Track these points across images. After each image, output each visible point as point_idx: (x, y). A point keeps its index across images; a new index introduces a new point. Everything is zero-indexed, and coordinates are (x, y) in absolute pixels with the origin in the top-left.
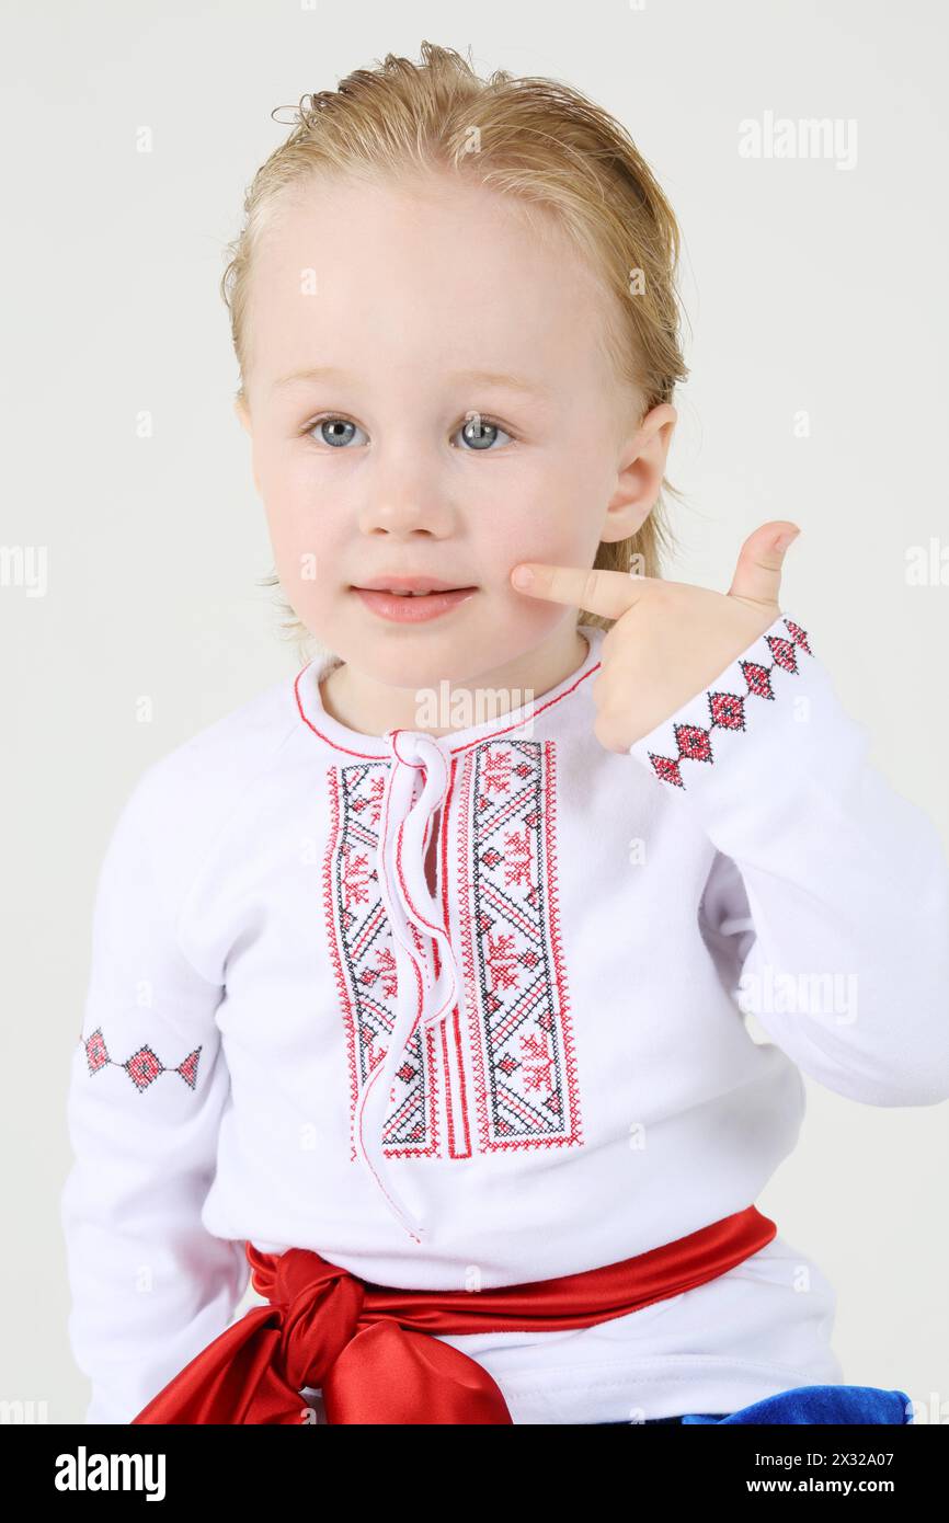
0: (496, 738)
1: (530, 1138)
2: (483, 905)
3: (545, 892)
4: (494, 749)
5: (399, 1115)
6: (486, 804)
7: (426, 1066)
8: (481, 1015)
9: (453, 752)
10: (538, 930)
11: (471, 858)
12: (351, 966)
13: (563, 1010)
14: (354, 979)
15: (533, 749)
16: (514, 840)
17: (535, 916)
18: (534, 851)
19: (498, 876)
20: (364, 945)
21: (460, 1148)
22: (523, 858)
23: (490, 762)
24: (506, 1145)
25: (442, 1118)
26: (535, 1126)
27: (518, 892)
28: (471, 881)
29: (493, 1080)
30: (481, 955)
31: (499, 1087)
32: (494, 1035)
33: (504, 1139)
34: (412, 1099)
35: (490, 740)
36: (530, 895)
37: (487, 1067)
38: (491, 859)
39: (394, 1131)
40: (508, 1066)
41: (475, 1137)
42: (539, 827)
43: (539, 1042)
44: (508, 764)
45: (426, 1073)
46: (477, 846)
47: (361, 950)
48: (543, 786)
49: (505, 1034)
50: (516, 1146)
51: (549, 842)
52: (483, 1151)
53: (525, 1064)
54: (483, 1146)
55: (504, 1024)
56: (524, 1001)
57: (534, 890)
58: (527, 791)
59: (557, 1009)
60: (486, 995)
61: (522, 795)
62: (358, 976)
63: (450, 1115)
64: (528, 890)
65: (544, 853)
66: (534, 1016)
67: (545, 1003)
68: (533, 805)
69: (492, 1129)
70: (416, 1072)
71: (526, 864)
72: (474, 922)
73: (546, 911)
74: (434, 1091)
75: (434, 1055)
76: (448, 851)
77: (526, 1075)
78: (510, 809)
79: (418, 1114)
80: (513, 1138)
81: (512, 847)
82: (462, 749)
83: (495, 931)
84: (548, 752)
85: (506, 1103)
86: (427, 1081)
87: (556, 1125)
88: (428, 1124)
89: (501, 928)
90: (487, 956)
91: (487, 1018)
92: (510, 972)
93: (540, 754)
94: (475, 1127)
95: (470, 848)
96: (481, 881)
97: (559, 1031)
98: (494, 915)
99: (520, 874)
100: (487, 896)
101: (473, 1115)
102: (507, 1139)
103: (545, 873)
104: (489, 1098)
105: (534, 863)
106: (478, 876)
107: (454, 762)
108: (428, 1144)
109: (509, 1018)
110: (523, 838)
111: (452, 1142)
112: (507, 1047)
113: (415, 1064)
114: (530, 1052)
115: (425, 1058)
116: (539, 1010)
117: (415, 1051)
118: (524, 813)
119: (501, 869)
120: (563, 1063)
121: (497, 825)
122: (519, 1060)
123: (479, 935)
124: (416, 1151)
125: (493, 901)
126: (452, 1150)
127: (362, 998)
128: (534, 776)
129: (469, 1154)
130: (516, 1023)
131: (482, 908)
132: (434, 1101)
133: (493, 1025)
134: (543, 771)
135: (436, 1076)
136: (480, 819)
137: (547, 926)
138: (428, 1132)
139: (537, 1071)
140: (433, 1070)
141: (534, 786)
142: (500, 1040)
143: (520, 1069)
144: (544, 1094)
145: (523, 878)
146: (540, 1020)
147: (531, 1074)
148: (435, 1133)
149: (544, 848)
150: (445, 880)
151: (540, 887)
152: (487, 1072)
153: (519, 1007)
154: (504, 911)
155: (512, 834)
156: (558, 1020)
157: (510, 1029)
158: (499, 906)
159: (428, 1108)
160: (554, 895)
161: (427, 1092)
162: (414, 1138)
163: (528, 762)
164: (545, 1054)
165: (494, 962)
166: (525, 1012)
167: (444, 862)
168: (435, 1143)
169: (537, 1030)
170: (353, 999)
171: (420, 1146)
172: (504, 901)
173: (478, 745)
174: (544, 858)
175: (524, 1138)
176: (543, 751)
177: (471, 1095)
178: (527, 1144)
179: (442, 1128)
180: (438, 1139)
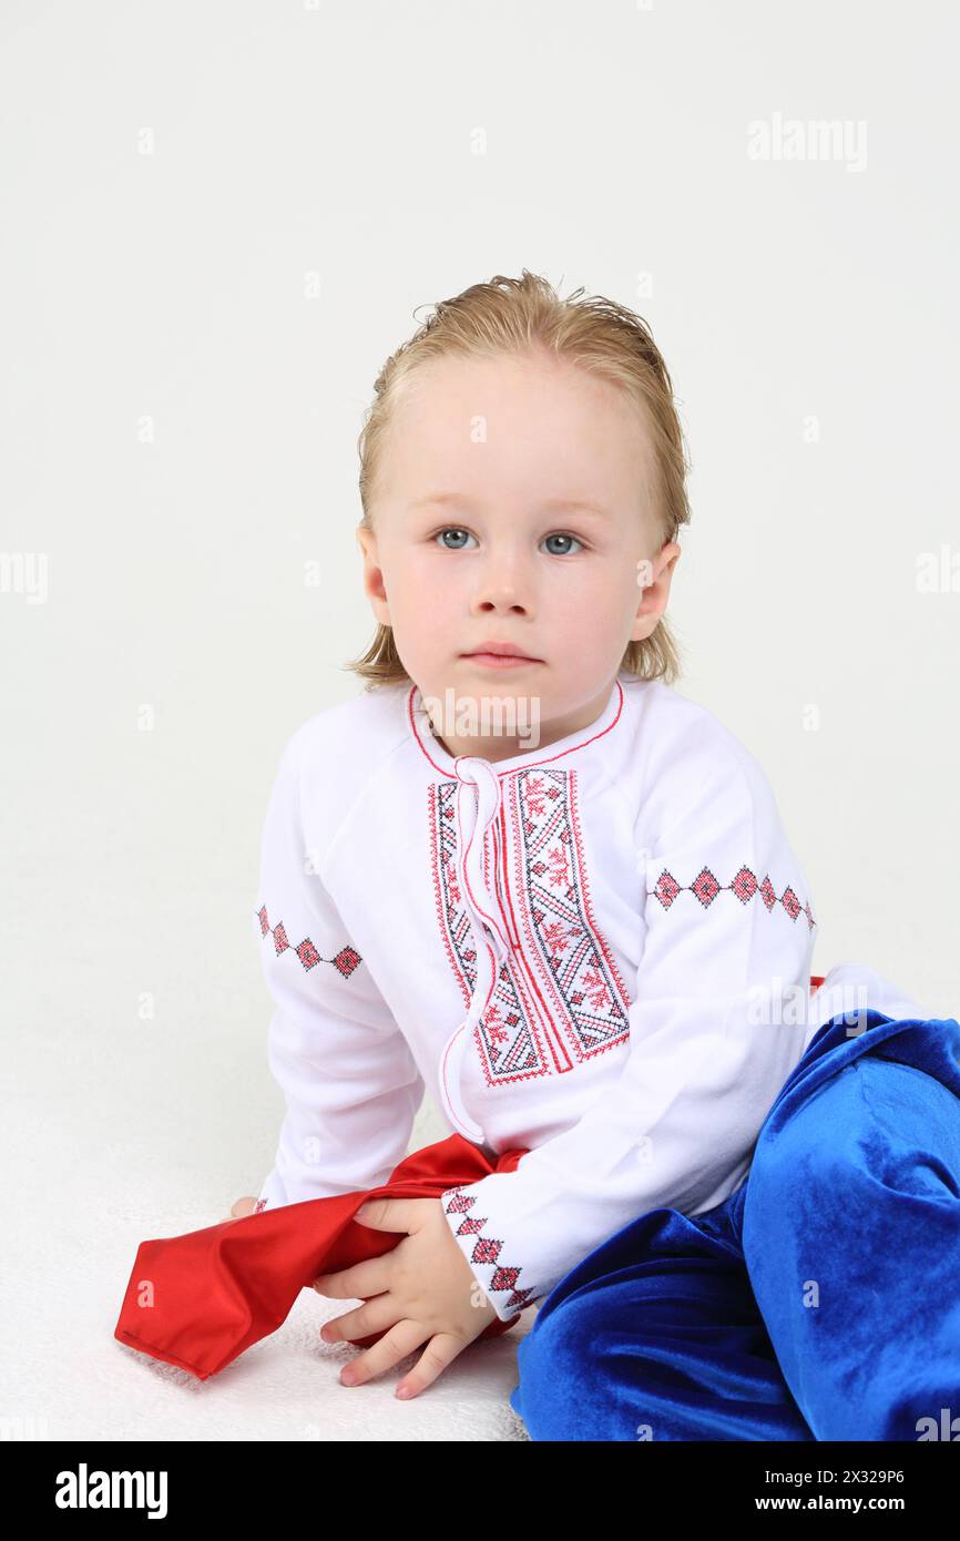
0: (533, 768)
1: (610, 1040)
2: (536, 904)
3: (580, 888)
4: (532, 776)
5: (514, 1050)
6: (532, 827)
7: (525, 1013)
8: (550, 972)
9: (499, 775)
10: (577, 917)
11: (525, 869)
12: (457, 947)
13: (605, 952)
14: (461, 958)
15: (561, 775)
16: (555, 855)
17: (574, 907)
18: (569, 861)
19: (544, 881)
20: (463, 932)
21: (564, 1065)
22: (563, 866)
23: (529, 787)
24: (596, 1052)
25: (545, 1046)
26: (610, 1032)
27: (560, 891)
28: (525, 886)
29: (571, 1012)
30: (540, 938)
31: (577, 1015)
32: (562, 982)
33: (593, 1049)
34: (521, 1037)
35: (529, 768)
36: (569, 893)
37: (564, 1005)
38: (539, 869)
39: (514, 1062)
40: (577, 999)
41: (573, 1055)
42: (570, 842)
43: (593, 975)
44: (542, 789)
45: (526, 1017)
46: (529, 861)
47: (462, 936)
48: (569, 806)
49: (570, 979)
50: (602, 1050)
51: (579, 852)
52: (581, 1062)
53: (589, 993)
54: (579, 1059)
55: (567, 973)
56: (576, 954)
57: (571, 888)
58: (558, 812)
59: (600, 952)
60: (549, 960)
61: (555, 816)
62: (462, 955)
63: (550, 1045)
64: (567, 889)
65: (576, 861)
66: (586, 960)
67: (591, 950)
68: (563, 824)
69: (582, 1045)
70: (519, 1019)
71: (565, 870)
72: (530, 916)
73: (582, 902)
74: (535, 1029)
75: (528, 1005)
76: (508, 866)
77: (591, 999)
78: (549, 829)
79: (528, 1047)
80: (599, 1045)
81: (554, 860)
82: (507, 773)
83: (546, 921)
84: (571, 777)
85: (585, 1024)
86: (528, 1024)
87: (624, 1025)
88: (537, 1053)
89: (550, 919)
90: (544, 937)
91: (554, 974)
92: (563, 941)
93: (565, 779)
94: (569, 1048)
95: (524, 862)
96: (533, 885)
97: (606, 965)
98: (544, 910)
99: (560, 878)
100: (538, 897)
101: (566, 1041)
102: (595, 1047)
103: (578, 875)
104: (573, 1025)
105: (570, 869)
106: (530, 882)
107: (501, 782)
108: (540, 1067)
109: (569, 968)
110: (560, 852)
111: (556, 1062)
112: (573, 987)
113: (517, 1013)
114: (589, 985)
115: (523, 1007)
116: (588, 956)
117: (515, 1004)
118: (558, 833)
119: (546, 875)
120: (613, 983)
121: (542, 844)
122: (584, 992)
123: (536, 925)
124: (533, 1073)
125: (542, 900)
126: (558, 1068)
127: (468, 971)
128: (562, 798)
129: (571, 1067)
130: (574, 970)
131: (535, 905)
132: (537, 1036)
133: (559, 977)
134: (568, 793)
135: (533, 1018)
136: (530, 840)
137: (584, 914)
138: (539, 1060)
139: (598, 995)
140: (531, 1016)
141: (562, 806)
142: (567, 984)
143: (586, 998)
144: (608, 1008)
145: (562, 880)
146: (590, 963)
147: (595, 998)
148: (543, 1058)
149: (576, 856)
150: (507, 887)
151: (576, 886)
152: (566, 1009)
153: (574, 959)
154: (551, 907)
155: (553, 850)
156: (603, 959)
157: (572, 974)
158: (547, 903)
159: (534, 1042)
160: (586, 890)
161: (531, 1031)
162: (531, 1065)
163: (557, 785)
164: (599, 982)
165: (550, 940)
166: (579, 961)
167: (505, 874)
168: (544, 1065)
169: (590, 969)
170: (462, 973)
171: (535, 1069)
172: (550, 898)
173: (519, 771)
174: (577, 865)
175: (607, 1042)
176: (568, 776)
177: (561, 1028)
178: (610, 1045)
179: (548, 1054)
180: (546, 1062)
